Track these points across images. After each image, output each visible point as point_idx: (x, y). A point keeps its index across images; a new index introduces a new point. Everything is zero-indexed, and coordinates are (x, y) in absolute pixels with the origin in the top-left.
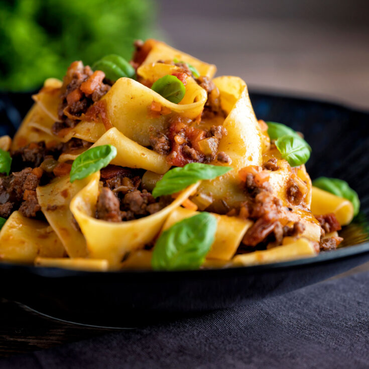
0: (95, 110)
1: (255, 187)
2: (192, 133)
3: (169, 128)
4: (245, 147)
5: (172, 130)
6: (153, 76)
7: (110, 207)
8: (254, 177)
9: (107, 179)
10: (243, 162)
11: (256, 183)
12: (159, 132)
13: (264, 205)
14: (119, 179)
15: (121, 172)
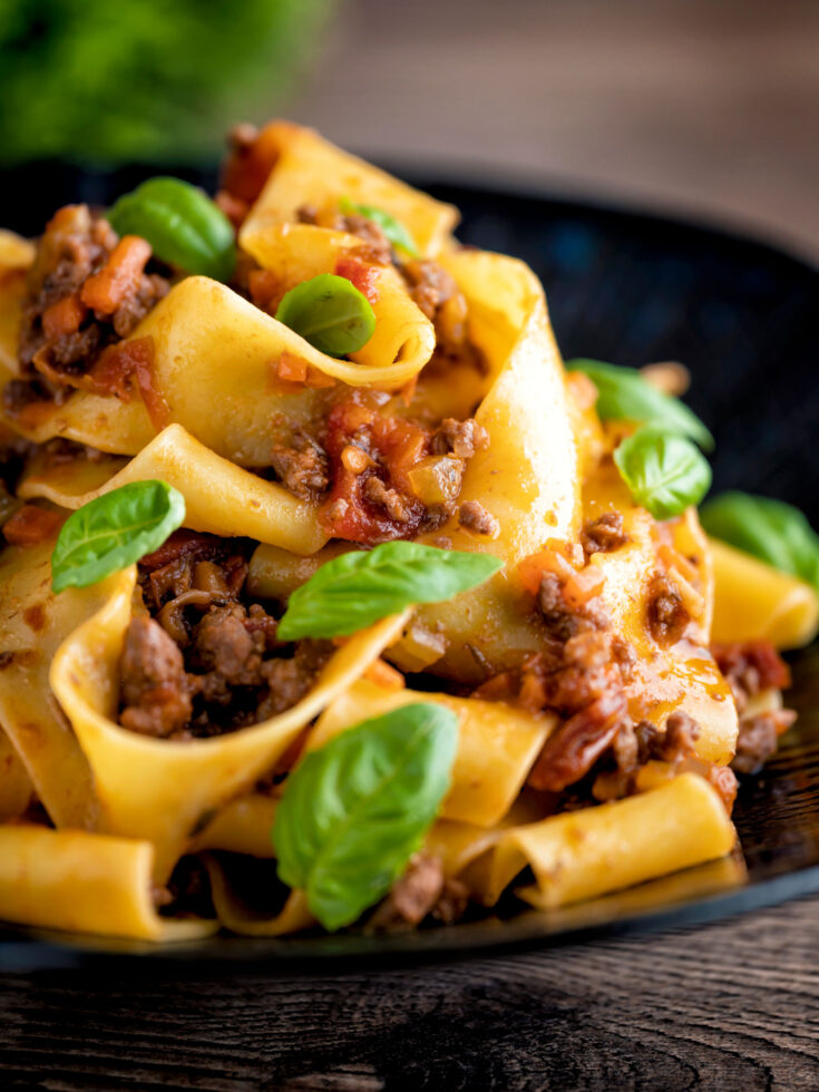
0: (120, 365)
1: (563, 614)
2: (391, 436)
3: (325, 417)
4: (536, 485)
5: (334, 423)
6: (284, 263)
7: (155, 673)
8: (562, 584)
9: (153, 570)
10: (529, 530)
11: (566, 603)
12: (297, 428)
13: (588, 675)
14: (186, 567)
15: (192, 547)
